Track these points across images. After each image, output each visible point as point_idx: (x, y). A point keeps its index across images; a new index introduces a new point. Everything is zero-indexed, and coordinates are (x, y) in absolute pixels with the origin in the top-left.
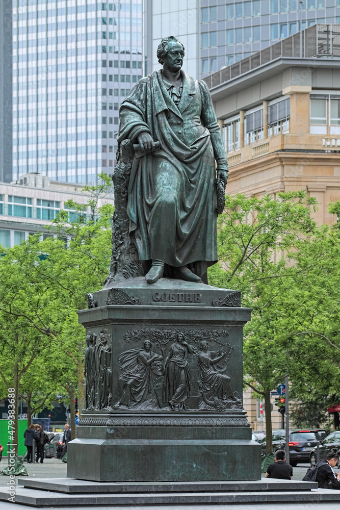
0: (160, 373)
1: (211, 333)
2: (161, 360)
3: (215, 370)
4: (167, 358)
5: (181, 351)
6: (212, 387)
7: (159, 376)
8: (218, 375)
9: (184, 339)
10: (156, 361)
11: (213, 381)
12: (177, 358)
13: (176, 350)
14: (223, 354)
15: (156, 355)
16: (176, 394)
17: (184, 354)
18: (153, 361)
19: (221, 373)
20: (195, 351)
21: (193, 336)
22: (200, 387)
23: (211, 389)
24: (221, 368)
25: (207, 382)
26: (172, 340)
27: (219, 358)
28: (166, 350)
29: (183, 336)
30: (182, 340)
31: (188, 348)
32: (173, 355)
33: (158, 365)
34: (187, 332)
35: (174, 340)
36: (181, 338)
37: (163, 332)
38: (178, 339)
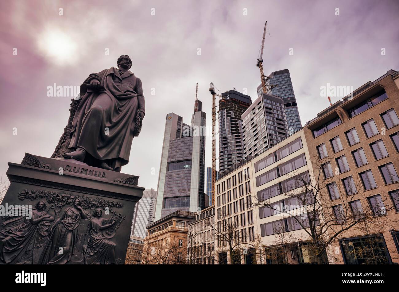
0: (45, 234)
1: (106, 203)
2: (52, 221)
3: (103, 236)
4: (59, 219)
5: (74, 214)
6: (95, 252)
7: (43, 236)
8: (104, 241)
9: (80, 204)
10: (45, 220)
11: (98, 246)
12: (69, 220)
13: (69, 213)
14: (113, 222)
15: (47, 216)
16: (55, 256)
17: (76, 217)
18: (42, 220)
19: (108, 239)
20: (88, 217)
21: (89, 203)
22: (84, 252)
23: (95, 254)
24: (110, 235)
25: (92, 247)
26: (68, 204)
27: (109, 225)
28: (59, 212)
29: (79, 201)
30: (78, 204)
31: (81, 213)
32: (64, 218)
33: (46, 226)
34: (86, 199)
35: (71, 204)
36: (77, 203)
37: (61, 196)
38: (74, 203)
